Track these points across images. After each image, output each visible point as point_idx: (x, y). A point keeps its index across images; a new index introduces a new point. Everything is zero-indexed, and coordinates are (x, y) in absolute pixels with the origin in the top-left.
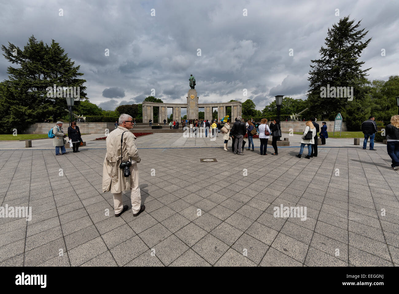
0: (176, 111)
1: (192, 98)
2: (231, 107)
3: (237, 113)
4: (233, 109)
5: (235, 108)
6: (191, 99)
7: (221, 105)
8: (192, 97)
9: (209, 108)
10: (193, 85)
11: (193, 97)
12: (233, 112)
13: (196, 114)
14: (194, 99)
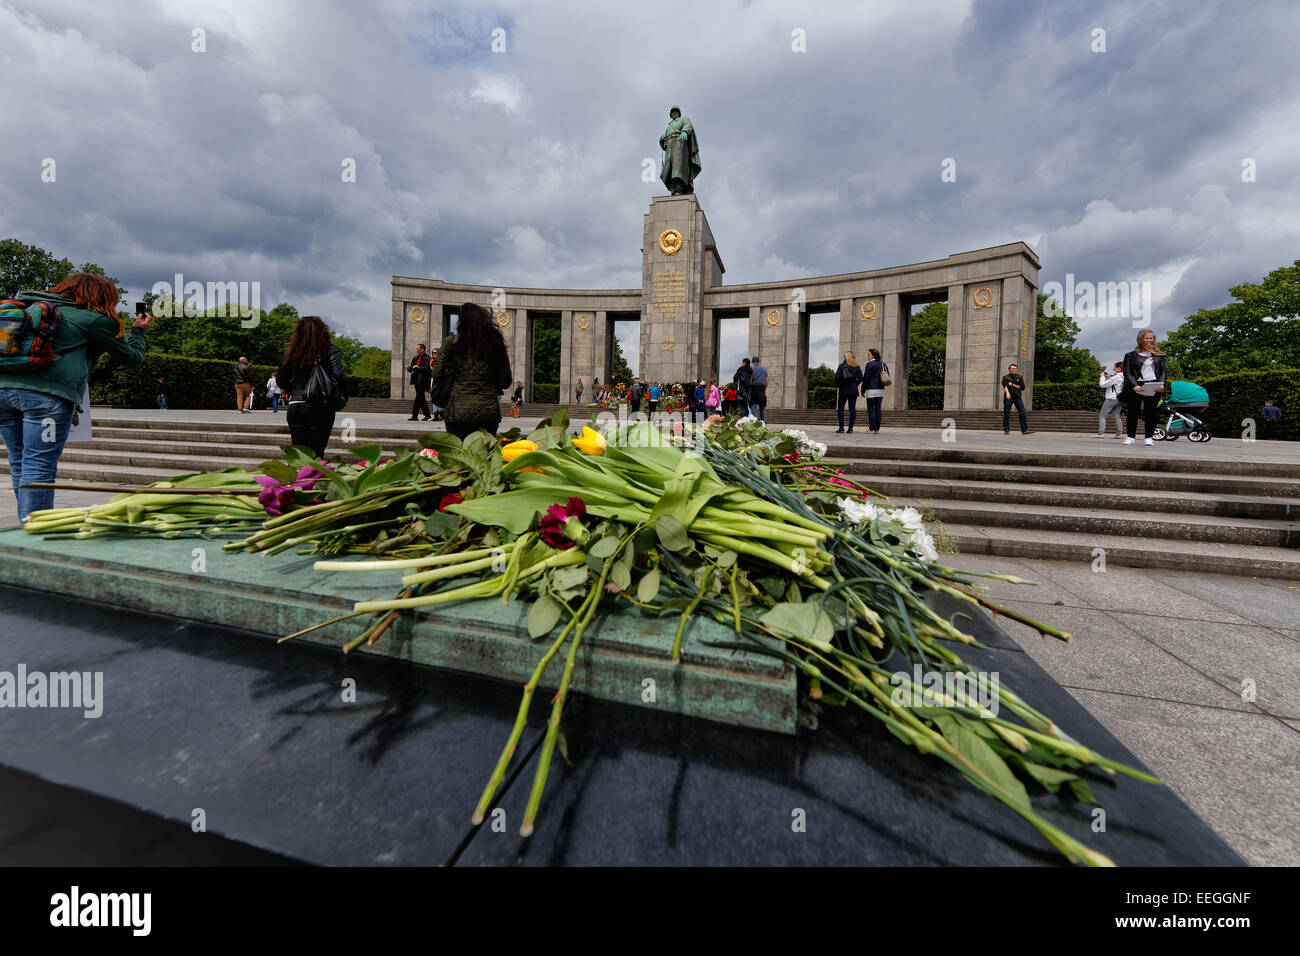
0: (578, 335)
1: (670, 249)
2: (940, 294)
3: (993, 338)
4: (965, 308)
5: (977, 297)
6: (660, 258)
7: (868, 287)
8: (669, 244)
9: (780, 312)
10: (682, 170)
11: (673, 244)
12: (964, 336)
13: (690, 349)
14: (683, 255)
